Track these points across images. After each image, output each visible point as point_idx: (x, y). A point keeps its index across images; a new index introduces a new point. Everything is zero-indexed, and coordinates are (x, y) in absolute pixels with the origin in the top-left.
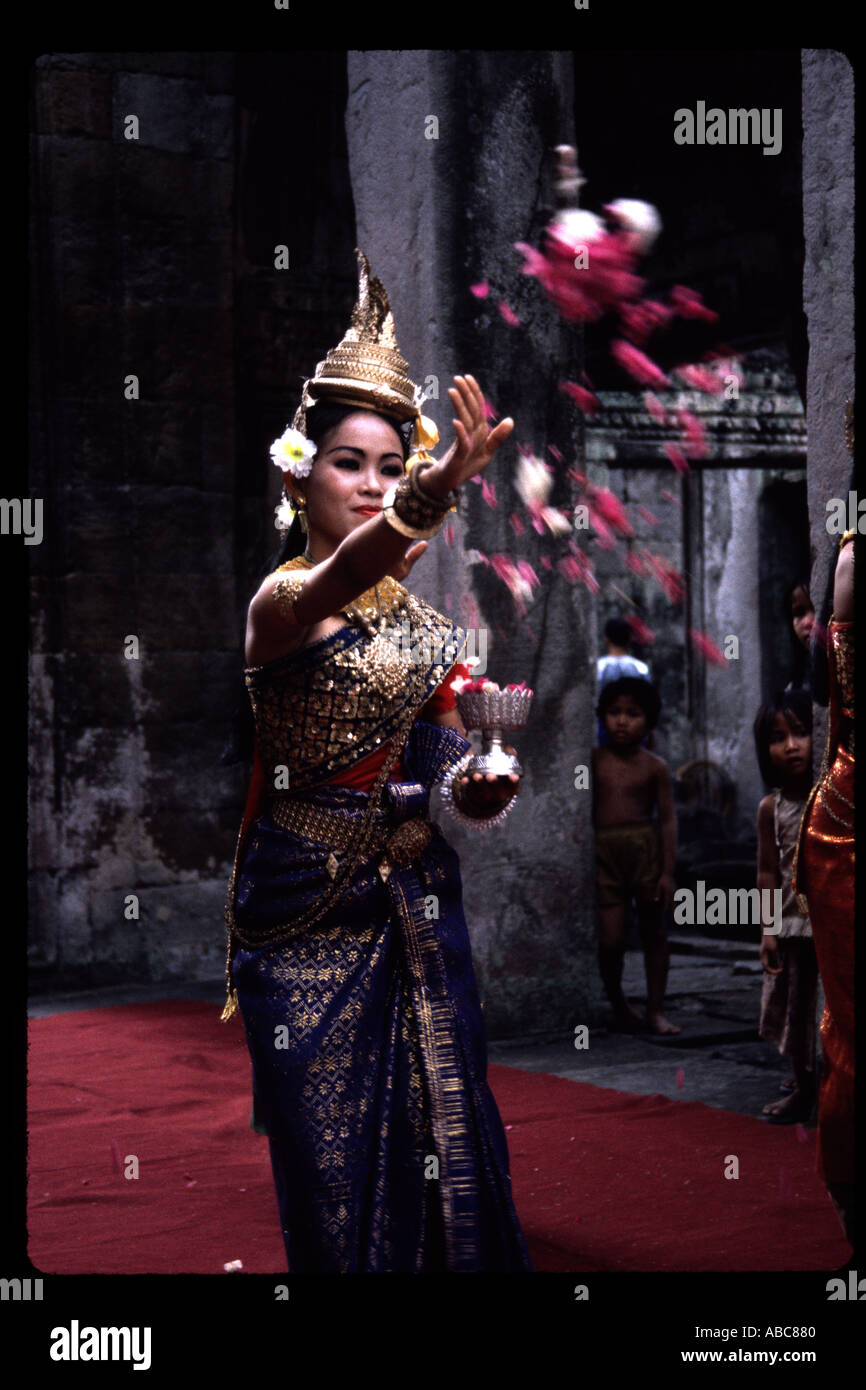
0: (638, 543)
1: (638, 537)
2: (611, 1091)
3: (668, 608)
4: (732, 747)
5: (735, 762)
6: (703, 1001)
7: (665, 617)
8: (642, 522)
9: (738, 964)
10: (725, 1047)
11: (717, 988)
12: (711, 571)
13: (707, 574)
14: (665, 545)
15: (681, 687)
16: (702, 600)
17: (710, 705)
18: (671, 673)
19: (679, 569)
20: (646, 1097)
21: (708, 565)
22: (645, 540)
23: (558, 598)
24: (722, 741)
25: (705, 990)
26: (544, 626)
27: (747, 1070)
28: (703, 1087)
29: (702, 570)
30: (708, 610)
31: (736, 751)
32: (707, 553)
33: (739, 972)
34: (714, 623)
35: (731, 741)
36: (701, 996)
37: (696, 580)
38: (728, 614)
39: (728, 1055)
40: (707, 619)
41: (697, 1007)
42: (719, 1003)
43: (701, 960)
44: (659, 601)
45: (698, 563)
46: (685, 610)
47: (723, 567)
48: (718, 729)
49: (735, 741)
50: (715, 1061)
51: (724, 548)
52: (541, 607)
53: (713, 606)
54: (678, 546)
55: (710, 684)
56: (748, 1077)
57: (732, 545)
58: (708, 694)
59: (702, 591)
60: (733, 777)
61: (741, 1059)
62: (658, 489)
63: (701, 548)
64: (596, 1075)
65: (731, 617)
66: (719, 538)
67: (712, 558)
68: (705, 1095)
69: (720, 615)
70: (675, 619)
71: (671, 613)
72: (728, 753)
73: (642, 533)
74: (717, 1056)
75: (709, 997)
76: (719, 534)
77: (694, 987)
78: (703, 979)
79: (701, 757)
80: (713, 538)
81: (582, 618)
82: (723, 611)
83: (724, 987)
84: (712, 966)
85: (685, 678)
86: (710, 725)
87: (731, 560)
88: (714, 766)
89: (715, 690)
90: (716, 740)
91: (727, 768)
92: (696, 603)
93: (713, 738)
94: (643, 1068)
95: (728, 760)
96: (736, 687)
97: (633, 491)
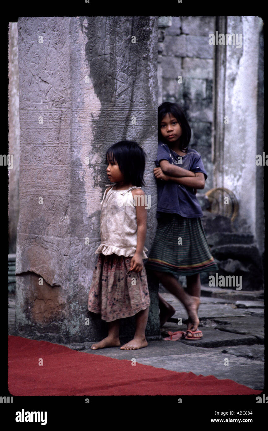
0: (187, 59)
1: (188, 56)
2: (163, 369)
3: (204, 99)
4: (238, 180)
5: (239, 189)
6: (218, 322)
7: (202, 105)
8: (190, 48)
9: (238, 302)
10: (229, 347)
11: (226, 315)
12: (229, 76)
13: (227, 78)
14: (204, 61)
15: (210, 146)
16: (224, 93)
17: (226, 155)
18: (204, 137)
19: (211, 76)
20: (183, 374)
21: (228, 72)
22: (192, 58)
23: (141, 84)
24: (232, 177)
25: (218, 316)
26: (131, 100)
27: (243, 360)
28: (216, 369)
29: (225, 75)
30: (227, 99)
31: (240, 182)
32: (228, 65)
33: (238, 306)
34: (231, 108)
35: (238, 177)
36: (216, 320)
37: (221, 82)
38: (239, 102)
39: (232, 351)
40: (226, 105)
41: (214, 325)
42: (226, 323)
43: (217, 300)
44: (198, 95)
45: (222, 71)
46: (214, 100)
47: (237, 74)
48: (230, 169)
49: (240, 176)
50: (224, 355)
51: (238, 62)
52: (130, 89)
53: (230, 97)
54: (211, 62)
55: (226, 143)
56: (242, 364)
57: (242, 60)
58: (225, 149)
59: (224, 88)
60: (238, 198)
61: (238, 354)
62: (200, 27)
63: (224, 62)
64: (155, 361)
65: (240, 104)
66: (235, 56)
67: (231, 68)
68: (217, 373)
69: (234, 103)
70: (208, 106)
71: (205, 102)
72: (236, 183)
73: (190, 54)
74: (225, 352)
75: (221, 320)
76: (235, 53)
77: (212, 314)
78: (218, 310)
79: (220, 186)
80: (231, 56)
81: (154, 97)
82: (235, 100)
83: (229, 315)
84: (223, 303)
85: (212, 140)
86: (226, 167)
87: (242, 69)
88: (227, 191)
89: (229, 147)
90: (229, 176)
91: (235, 192)
92: (220, 94)
93: (227, 175)
94: (181, 358)
95: (236, 187)
96: (242, 145)
97: (186, 29)
